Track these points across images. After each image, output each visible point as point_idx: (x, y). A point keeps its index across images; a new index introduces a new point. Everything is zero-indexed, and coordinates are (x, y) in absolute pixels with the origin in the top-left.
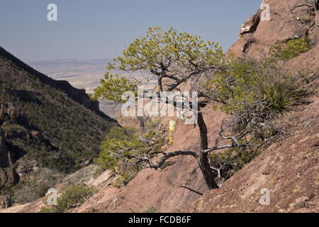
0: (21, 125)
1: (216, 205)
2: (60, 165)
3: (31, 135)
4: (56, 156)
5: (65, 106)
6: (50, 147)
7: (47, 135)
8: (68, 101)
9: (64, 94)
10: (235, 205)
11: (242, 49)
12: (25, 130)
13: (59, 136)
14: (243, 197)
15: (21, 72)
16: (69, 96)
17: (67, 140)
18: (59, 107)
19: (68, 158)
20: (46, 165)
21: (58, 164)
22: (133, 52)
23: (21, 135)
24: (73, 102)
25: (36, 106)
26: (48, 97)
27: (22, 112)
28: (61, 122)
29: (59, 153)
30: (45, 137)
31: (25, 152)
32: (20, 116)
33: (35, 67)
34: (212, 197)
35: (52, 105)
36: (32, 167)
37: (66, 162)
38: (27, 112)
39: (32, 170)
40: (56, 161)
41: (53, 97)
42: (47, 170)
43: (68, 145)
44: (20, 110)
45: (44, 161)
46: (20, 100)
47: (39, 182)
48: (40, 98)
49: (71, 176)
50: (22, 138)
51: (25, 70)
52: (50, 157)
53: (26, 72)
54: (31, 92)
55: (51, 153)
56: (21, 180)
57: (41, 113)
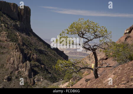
0: (38, 63)
1: (93, 84)
2: (51, 79)
3: (41, 67)
4: (50, 76)
5: (55, 57)
6: (48, 72)
7: (47, 67)
8: (57, 55)
9: (55, 52)
10: (100, 84)
11: (125, 39)
12: (39, 64)
13: (52, 68)
14: (104, 82)
15: (40, 43)
16: (57, 53)
17: (55, 70)
18: (53, 57)
19: (54, 77)
20: (46, 79)
21: (50, 79)
22: (72, 27)
23: (38, 66)
24: (58, 56)
25: (44, 56)
26: (49, 53)
27: (39, 58)
28: (53, 63)
29: (51, 75)
30: (47, 68)
31: (38, 73)
32: (38, 59)
33: (46, 41)
34: (93, 82)
35: (51, 56)
36: (40, 79)
37: (54, 78)
38: (41, 58)
39: (40, 80)
40: (50, 78)
41: (51, 53)
42: (46, 81)
43: (55, 72)
44: (38, 57)
45: (45, 77)
46: (39, 53)
47: (42, 85)
48: (46, 53)
49: (55, 84)
50: (38, 68)
51: (42, 42)
52: (47, 76)
53: (42, 43)
54: (43, 50)
55: (48, 74)
56: (36, 83)
57: (46, 59)
